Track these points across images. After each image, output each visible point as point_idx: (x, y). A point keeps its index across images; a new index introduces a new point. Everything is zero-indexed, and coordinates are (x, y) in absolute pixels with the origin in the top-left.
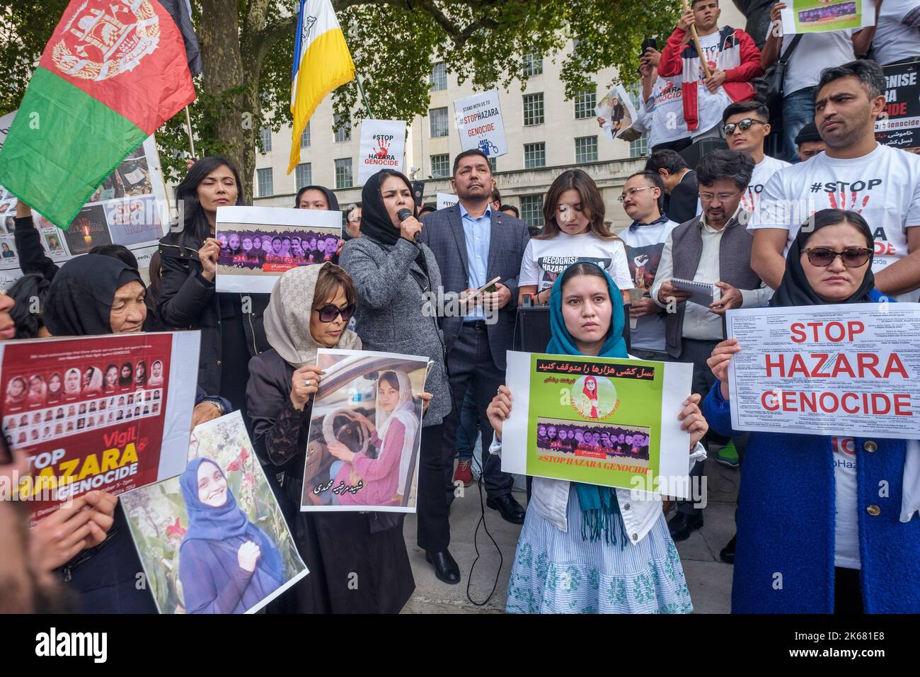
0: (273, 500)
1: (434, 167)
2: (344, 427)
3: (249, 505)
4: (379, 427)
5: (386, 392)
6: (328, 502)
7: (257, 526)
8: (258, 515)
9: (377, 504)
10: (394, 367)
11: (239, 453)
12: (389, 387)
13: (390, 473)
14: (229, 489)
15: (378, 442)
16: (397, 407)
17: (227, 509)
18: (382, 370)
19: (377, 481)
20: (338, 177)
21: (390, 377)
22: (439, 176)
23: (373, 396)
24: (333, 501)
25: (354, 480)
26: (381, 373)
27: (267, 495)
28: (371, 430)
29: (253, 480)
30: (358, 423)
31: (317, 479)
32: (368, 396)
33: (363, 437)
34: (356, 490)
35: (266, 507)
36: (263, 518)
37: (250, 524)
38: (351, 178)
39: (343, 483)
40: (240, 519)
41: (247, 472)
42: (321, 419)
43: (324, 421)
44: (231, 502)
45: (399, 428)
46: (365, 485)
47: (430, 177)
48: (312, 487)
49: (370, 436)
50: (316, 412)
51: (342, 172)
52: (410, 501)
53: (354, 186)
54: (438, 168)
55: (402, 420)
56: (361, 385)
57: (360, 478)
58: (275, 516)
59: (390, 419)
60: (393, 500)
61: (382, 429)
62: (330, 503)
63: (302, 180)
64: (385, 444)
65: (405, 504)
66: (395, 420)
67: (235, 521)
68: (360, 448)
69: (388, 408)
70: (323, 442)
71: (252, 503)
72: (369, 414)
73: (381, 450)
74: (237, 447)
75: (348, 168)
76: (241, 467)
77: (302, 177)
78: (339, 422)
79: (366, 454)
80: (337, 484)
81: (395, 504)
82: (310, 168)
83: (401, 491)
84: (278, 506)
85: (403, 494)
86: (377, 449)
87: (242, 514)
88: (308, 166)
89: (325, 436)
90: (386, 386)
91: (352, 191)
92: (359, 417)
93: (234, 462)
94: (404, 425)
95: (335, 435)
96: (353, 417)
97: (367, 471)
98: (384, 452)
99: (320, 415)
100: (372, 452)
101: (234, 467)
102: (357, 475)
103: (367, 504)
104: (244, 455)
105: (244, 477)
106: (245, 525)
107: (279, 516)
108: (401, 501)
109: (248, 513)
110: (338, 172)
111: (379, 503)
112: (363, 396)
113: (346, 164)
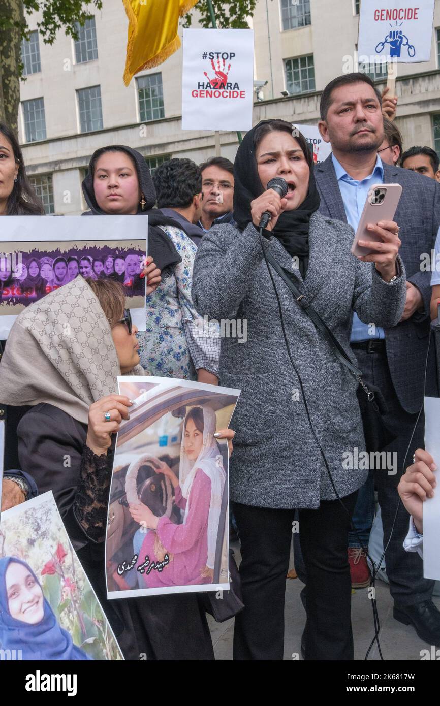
0: (102, 615)
1: (289, 77)
2: (148, 482)
3: (72, 622)
4: (183, 483)
5: (191, 434)
6: (134, 585)
7: (84, 651)
8: (84, 636)
9: (185, 584)
10: (203, 402)
11: (54, 550)
12: (195, 428)
13: (197, 542)
14: (45, 601)
15: (182, 501)
16: (201, 455)
17: (45, 627)
18: (189, 405)
19: (184, 553)
20: (141, 104)
21: (197, 415)
22: (298, 90)
23: (178, 441)
24: (140, 583)
25: (159, 553)
26: (188, 409)
27: (93, 608)
28: (175, 486)
29: (74, 587)
30: (161, 476)
31: (120, 554)
32: (174, 439)
33: (167, 495)
34: (162, 567)
35: (93, 624)
36: (90, 640)
37: (75, 648)
38: (162, 104)
39: (148, 558)
40: (63, 640)
41: (66, 576)
42: (125, 469)
43: (128, 473)
44: (49, 619)
45: (203, 481)
46: (171, 560)
47: (285, 94)
48: (115, 566)
49: (173, 494)
50: (119, 462)
51: (148, 95)
52: (222, 576)
53: (167, 115)
54: (297, 78)
55: (207, 471)
56: (168, 424)
57: (165, 551)
58: (105, 636)
59: (193, 471)
60: (203, 576)
61: (186, 485)
62: (137, 587)
63: (88, 113)
64: (190, 504)
65: (217, 581)
66: (199, 472)
67: (56, 643)
68: (164, 510)
69: (191, 456)
70: (125, 504)
71: (76, 620)
72: (173, 462)
73: (186, 512)
74: (51, 542)
75: (156, 87)
76: (58, 570)
77: (88, 108)
78: (143, 475)
79: (170, 518)
80: (141, 560)
81: (205, 581)
82: (99, 94)
83: (210, 564)
84: (107, 622)
85: (213, 567)
86: (182, 511)
87: (64, 633)
88: (96, 90)
89: (127, 495)
90: (192, 427)
91: (165, 125)
92: (164, 466)
93: (49, 563)
94: (209, 478)
95: (138, 492)
96: (158, 468)
97: (173, 541)
98: (190, 514)
99: (124, 465)
100: (177, 516)
101: (49, 569)
102: (163, 546)
103: (175, 584)
104: (61, 553)
105: (63, 583)
106: (69, 649)
107: (109, 637)
108: (212, 576)
109: (71, 632)
110: (141, 95)
111: (188, 582)
112: (169, 440)
113: (153, 83)
